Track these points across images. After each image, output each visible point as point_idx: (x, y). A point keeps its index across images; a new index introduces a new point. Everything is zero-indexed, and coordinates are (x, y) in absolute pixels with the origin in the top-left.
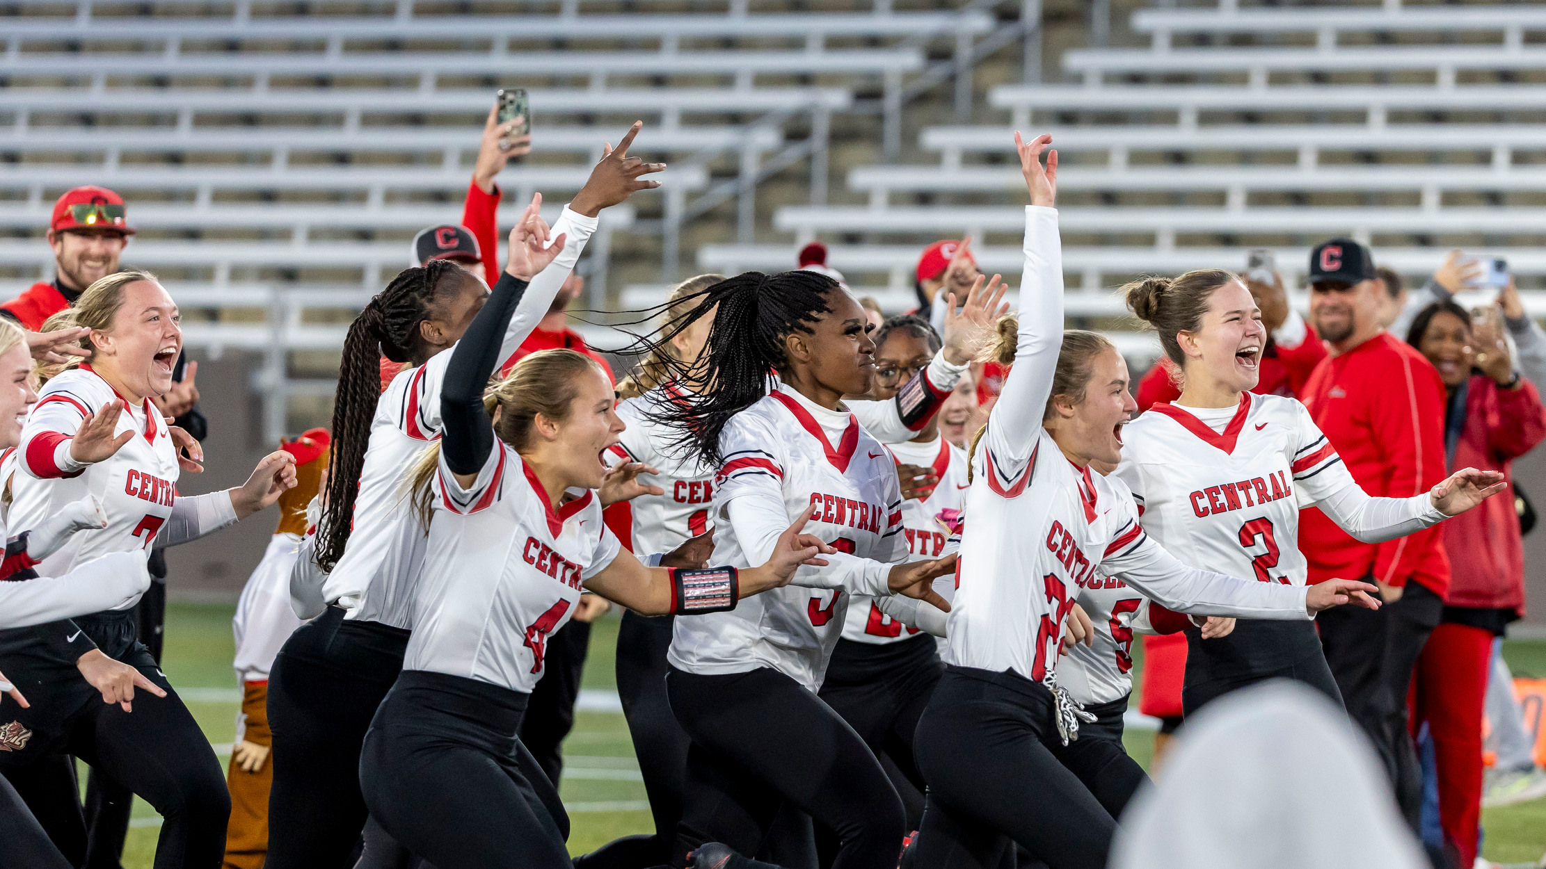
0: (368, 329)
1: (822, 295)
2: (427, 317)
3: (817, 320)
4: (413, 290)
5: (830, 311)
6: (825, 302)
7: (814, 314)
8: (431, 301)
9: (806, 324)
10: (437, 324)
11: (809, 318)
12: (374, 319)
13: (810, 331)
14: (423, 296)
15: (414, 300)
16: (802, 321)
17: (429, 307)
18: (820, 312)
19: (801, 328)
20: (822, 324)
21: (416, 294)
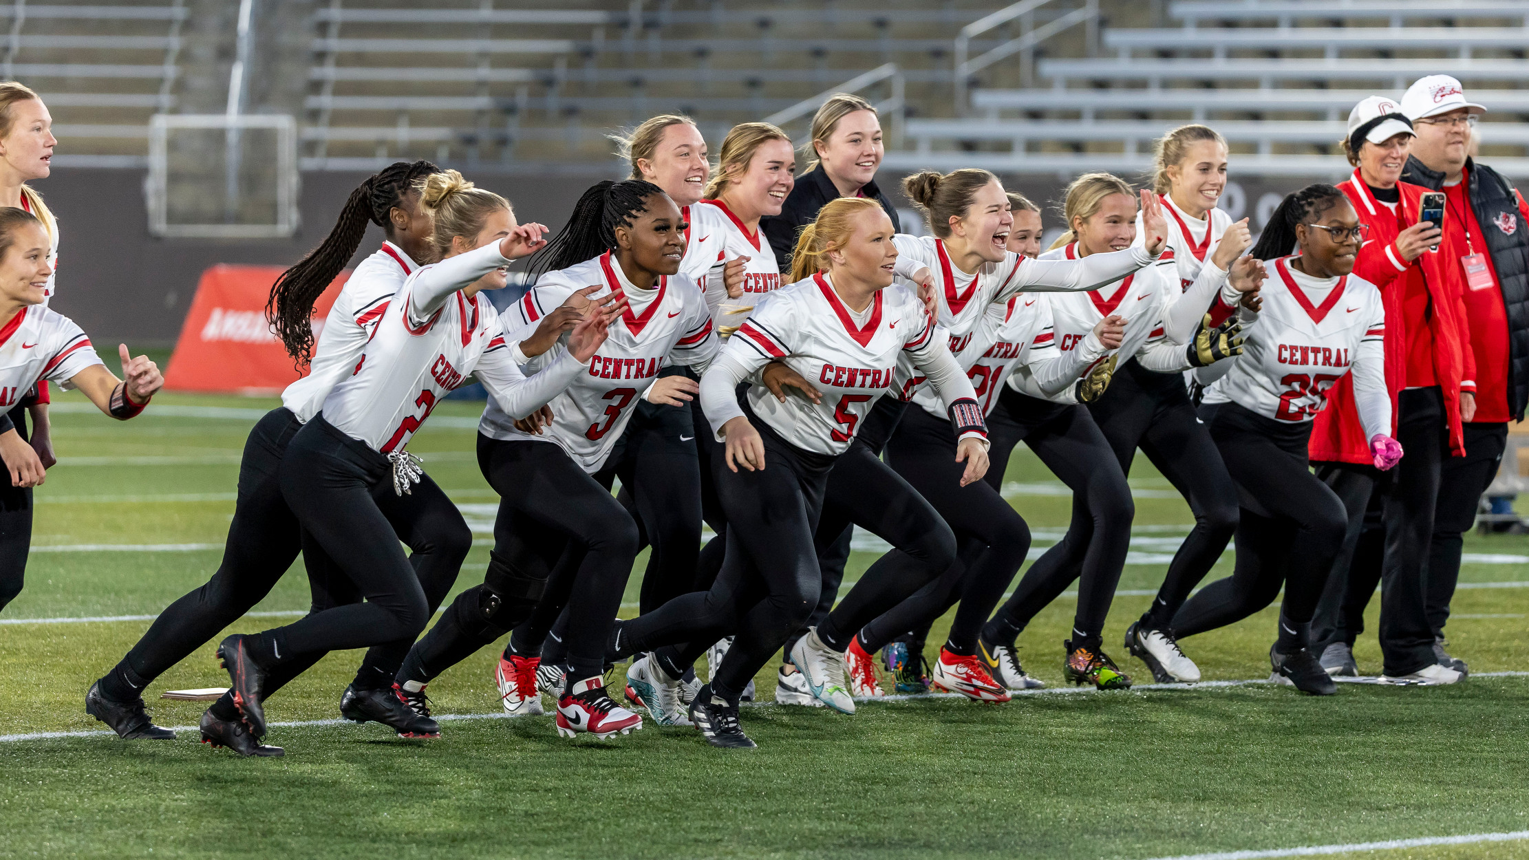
0: (360, 200)
1: (643, 199)
2: (398, 205)
3: (636, 217)
4: (394, 181)
5: (645, 211)
6: (645, 203)
7: (634, 212)
8: (404, 193)
9: (628, 220)
10: (403, 213)
11: (630, 216)
12: (365, 193)
13: (630, 225)
14: (400, 188)
15: (392, 189)
16: (625, 217)
17: (401, 198)
18: (638, 211)
19: (625, 222)
20: (639, 221)
21: (395, 184)
